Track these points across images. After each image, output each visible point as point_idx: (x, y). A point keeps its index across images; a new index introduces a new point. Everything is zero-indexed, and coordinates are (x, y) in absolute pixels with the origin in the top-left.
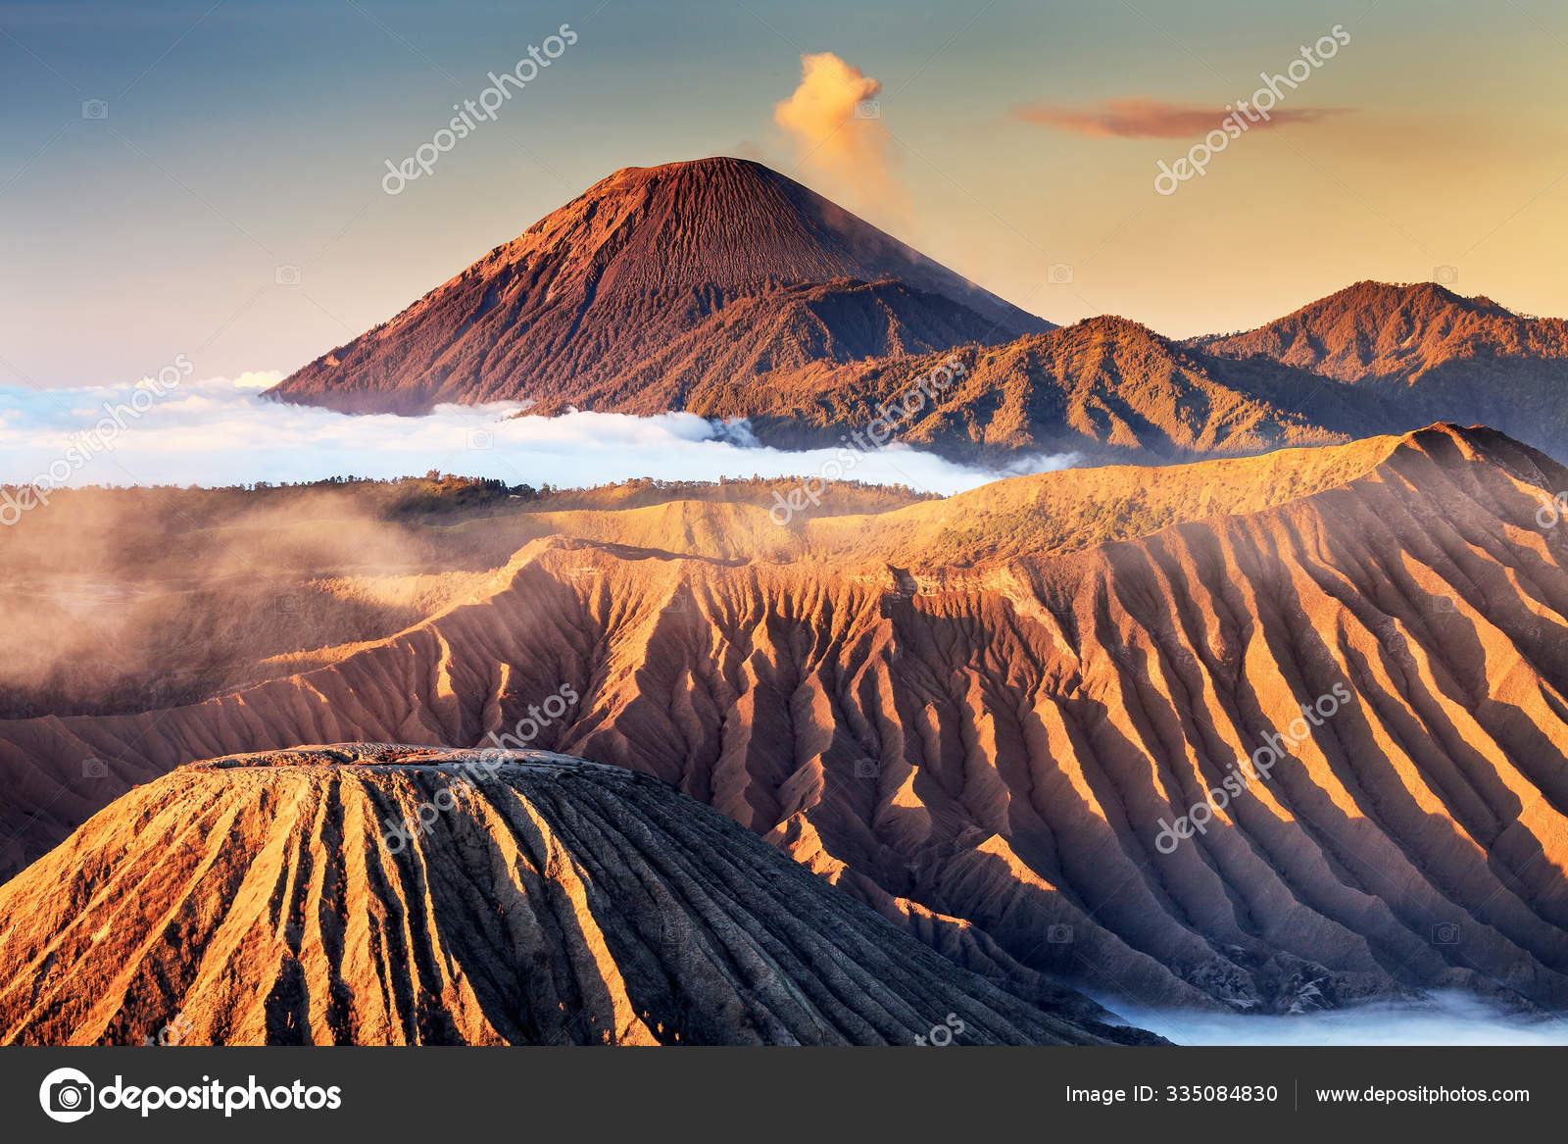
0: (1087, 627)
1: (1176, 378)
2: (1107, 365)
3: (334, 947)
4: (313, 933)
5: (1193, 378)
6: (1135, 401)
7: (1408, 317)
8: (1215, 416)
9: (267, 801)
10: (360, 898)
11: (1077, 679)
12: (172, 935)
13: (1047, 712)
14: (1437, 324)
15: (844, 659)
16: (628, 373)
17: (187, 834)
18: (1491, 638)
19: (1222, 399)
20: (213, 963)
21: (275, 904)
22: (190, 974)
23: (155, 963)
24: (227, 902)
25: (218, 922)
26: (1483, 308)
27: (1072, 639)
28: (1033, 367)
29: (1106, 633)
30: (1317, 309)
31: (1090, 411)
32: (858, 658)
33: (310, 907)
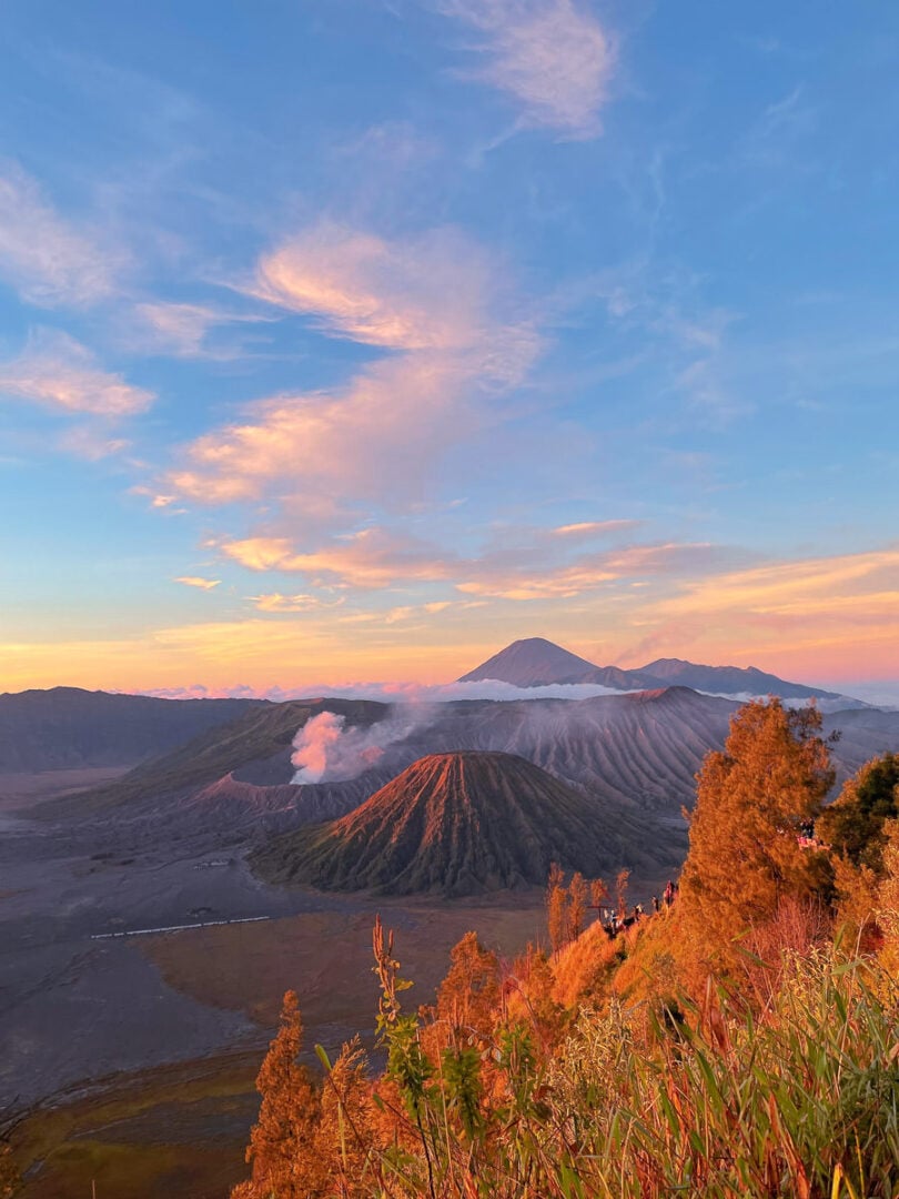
2: (612, 675)
3: (458, 789)
4: (454, 787)
9: (444, 762)
10: (463, 780)
12: (427, 788)
20: (435, 793)
21: (447, 781)
22: (430, 795)
23: (423, 793)
24: (437, 781)
25: (435, 785)
33: (453, 780)
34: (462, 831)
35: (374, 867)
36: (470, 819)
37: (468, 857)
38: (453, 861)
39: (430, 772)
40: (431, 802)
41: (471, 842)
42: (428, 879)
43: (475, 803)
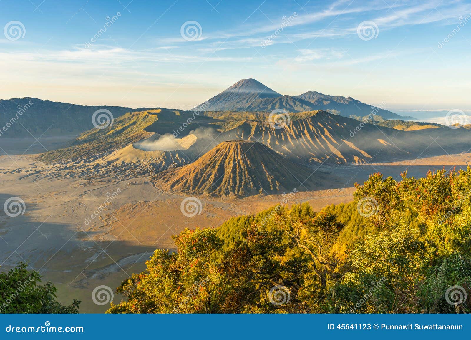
0: (291, 128)
1: (293, 101)
2: (287, 99)
3: (238, 156)
4: (236, 156)
5: (294, 101)
6: (289, 103)
7: (313, 94)
8: (296, 105)
9: (232, 145)
10: (239, 153)
11: (290, 132)
12: (225, 155)
13: (288, 135)
14: (316, 95)
15: (271, 130)
16: (242, 99)
17: (226, 147)
18: (325, 129)
19: (297, 103)
20: (228, 158)
21: (233, 153)
22: (226, 158)
23: (223, 157)
24: (229, 153)
25: (228, 154)
26: (320, 94)
27: (290, 129)
28: (280, 99)
29: (293, 128)
30: (305, 94)
31: (285, 104)
32: (272, 130)
33: (236, 153)
34: (241, 173)
35: (205, 187)
36: (243, 168)
37: (243, 183)
38: (238, 184)
39: (226, 149)
40: (227, 161)
41: (244, 178)
42: (229, 191)
43: (245, 162)
